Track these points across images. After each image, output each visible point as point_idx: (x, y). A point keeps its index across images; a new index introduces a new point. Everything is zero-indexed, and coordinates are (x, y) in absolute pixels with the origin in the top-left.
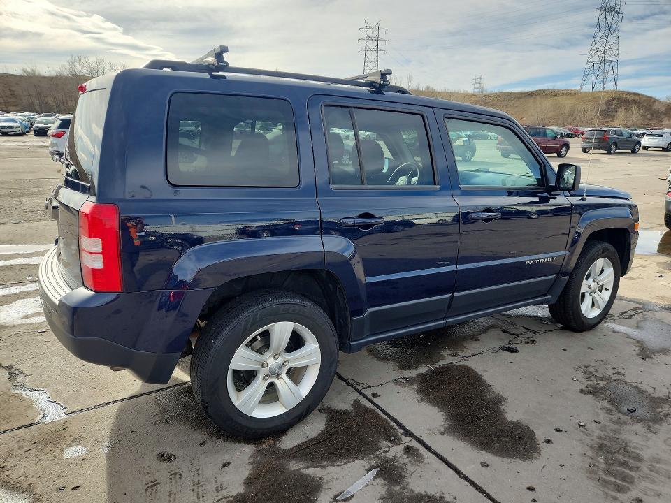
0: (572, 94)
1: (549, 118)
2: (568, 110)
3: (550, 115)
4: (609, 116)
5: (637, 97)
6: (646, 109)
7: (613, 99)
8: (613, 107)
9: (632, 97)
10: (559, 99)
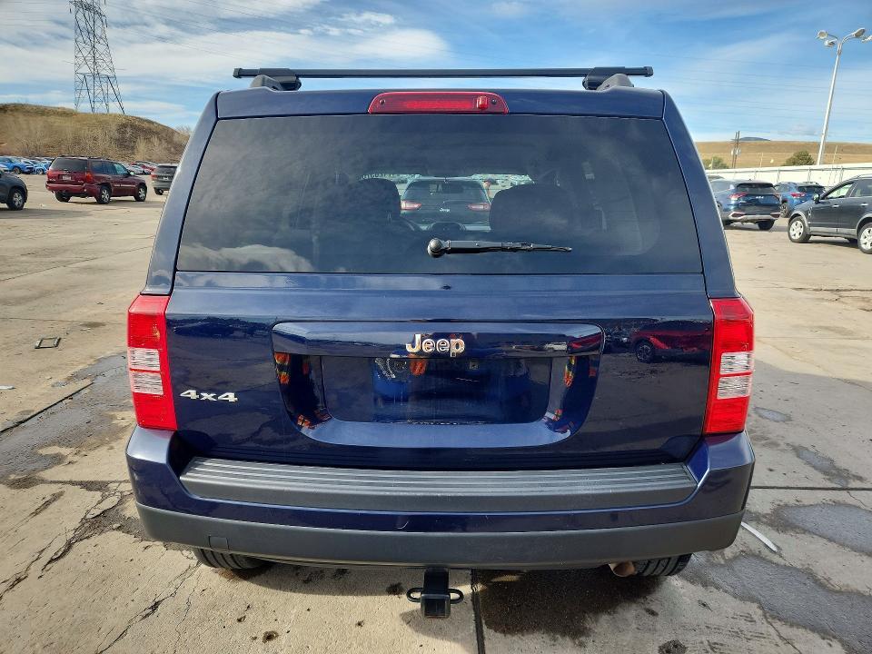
0: (66, 114)
1: (45, 146)
2: (70, 136)
3: (46, 141)
4: (126, 147)
5: (151, 126)
6: (168, 142)
7: (124, 126)
8: (128, 135)
9: (146, 125)
10: (52, 119)
